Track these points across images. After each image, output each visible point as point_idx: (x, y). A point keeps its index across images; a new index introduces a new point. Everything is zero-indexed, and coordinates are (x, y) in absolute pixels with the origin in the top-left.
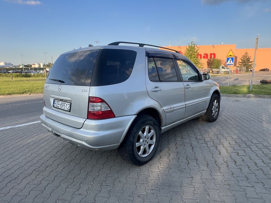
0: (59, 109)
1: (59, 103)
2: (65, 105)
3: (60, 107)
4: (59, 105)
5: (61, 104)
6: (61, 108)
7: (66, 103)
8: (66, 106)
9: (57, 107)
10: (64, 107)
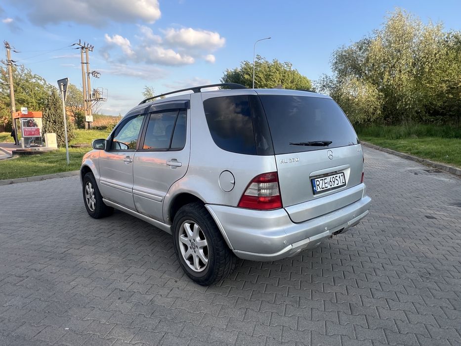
0: (329, 190)
1: (326, 181)
2: (337, 178)
3: (329, 187)
4: (327, 185)
5: (330, 181)
6: (333, 186)
7: (338, 175)
8: (339, 179)
9: (325, 189)
10: (336, 182)
